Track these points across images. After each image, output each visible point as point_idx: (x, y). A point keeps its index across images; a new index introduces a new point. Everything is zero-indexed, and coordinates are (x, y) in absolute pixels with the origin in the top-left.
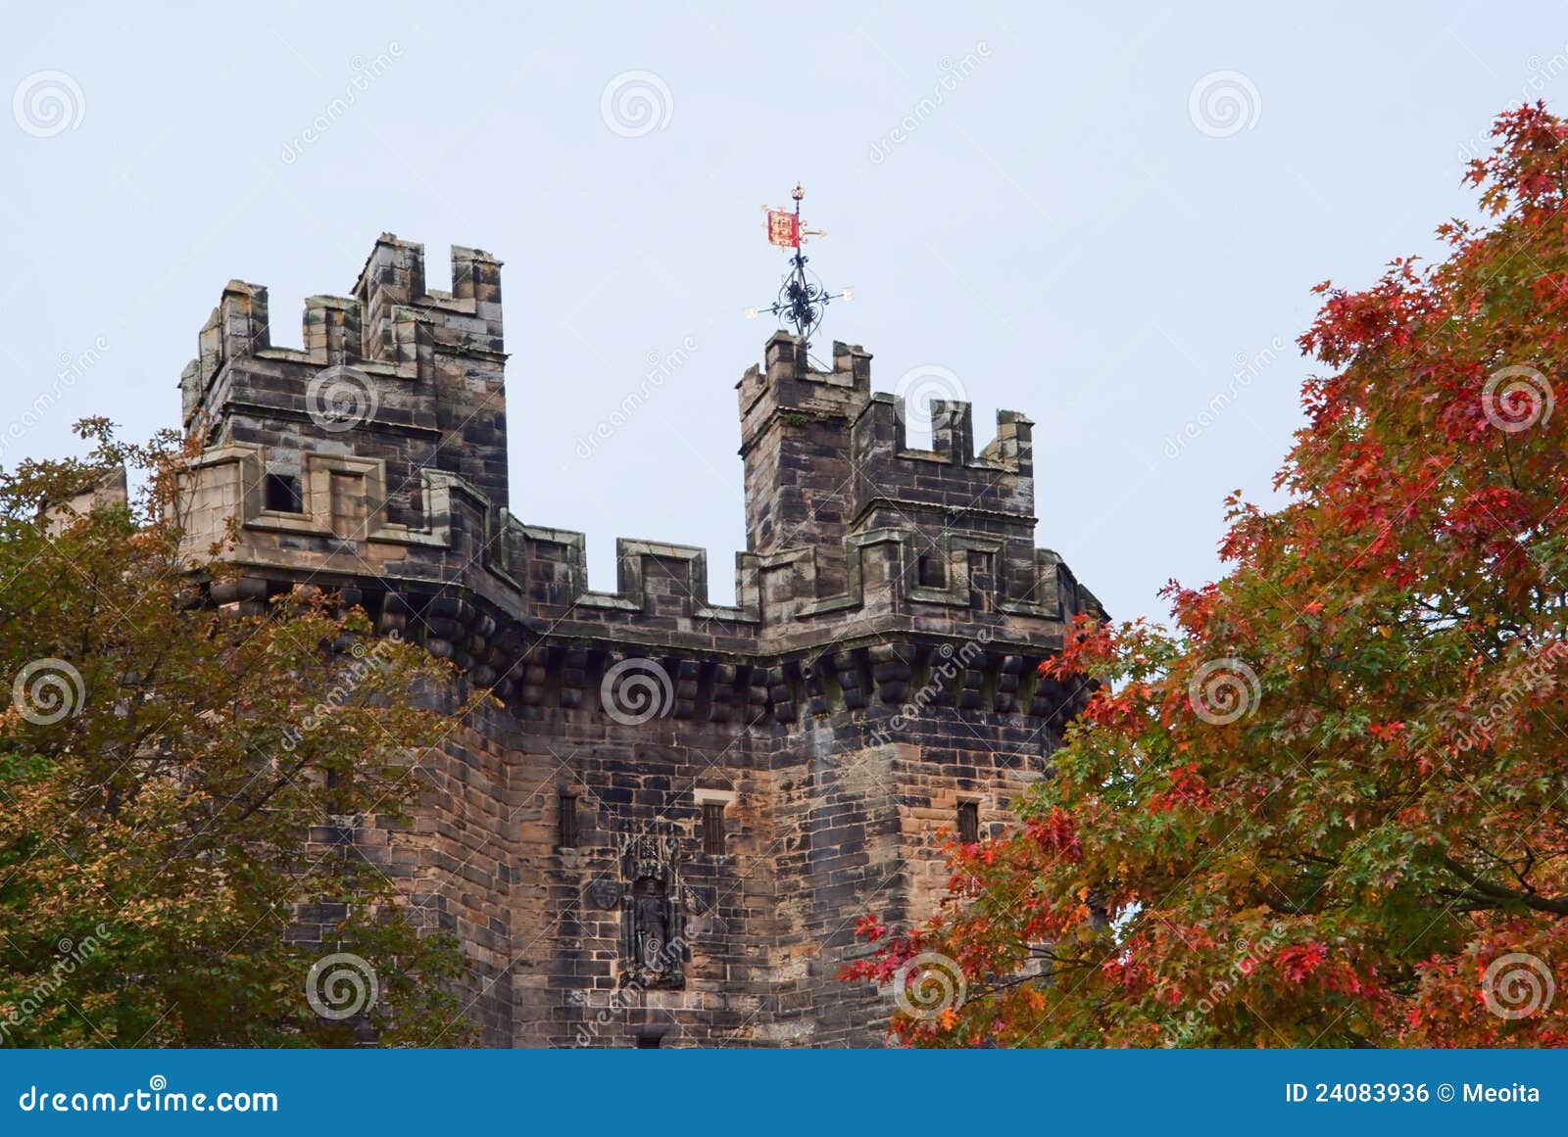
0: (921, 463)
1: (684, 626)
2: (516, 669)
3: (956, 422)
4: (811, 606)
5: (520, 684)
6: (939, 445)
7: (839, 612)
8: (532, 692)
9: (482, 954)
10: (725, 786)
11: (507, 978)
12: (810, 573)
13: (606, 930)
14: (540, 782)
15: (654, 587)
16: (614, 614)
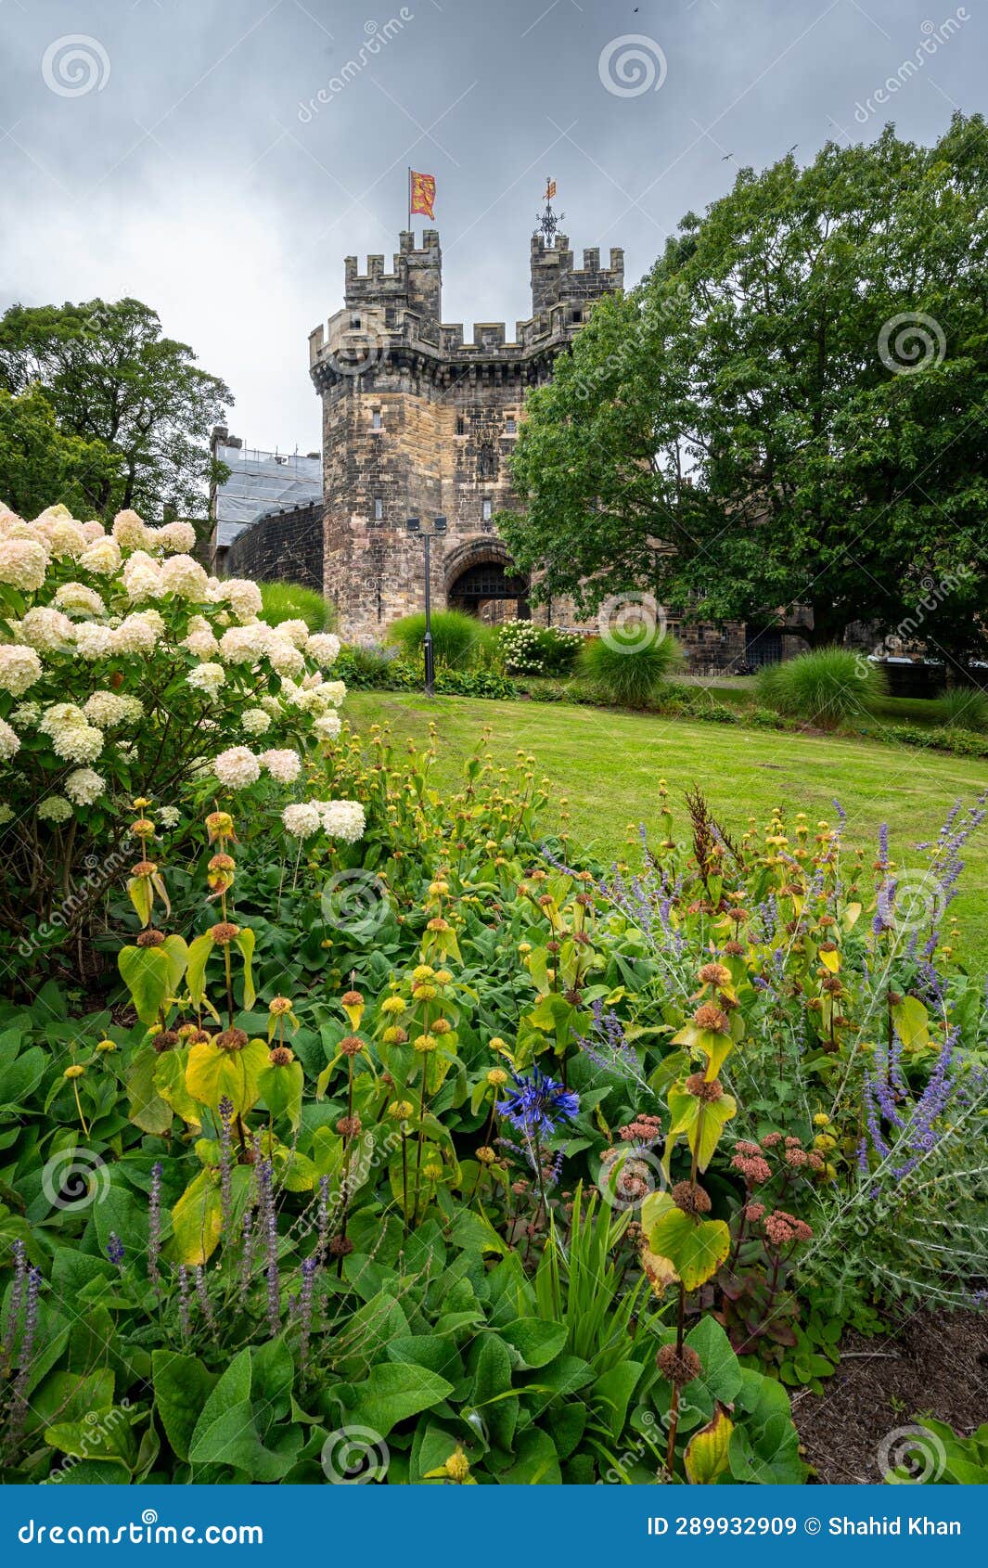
0: (579, 276)
1: (496, 352)
2: (439, 375)
3: (592, 256)
4: (538, 337)
5: (442, 380)
6: (586, 266)
7: (544, 339)
8: (446, 383)
9: (427, 473)
10: (514, 409)
11: (439, 480)
12: (538, 325)
13: (472, 463)
14: (451, 413)
15: (485, 340)
16: (471, 351)
